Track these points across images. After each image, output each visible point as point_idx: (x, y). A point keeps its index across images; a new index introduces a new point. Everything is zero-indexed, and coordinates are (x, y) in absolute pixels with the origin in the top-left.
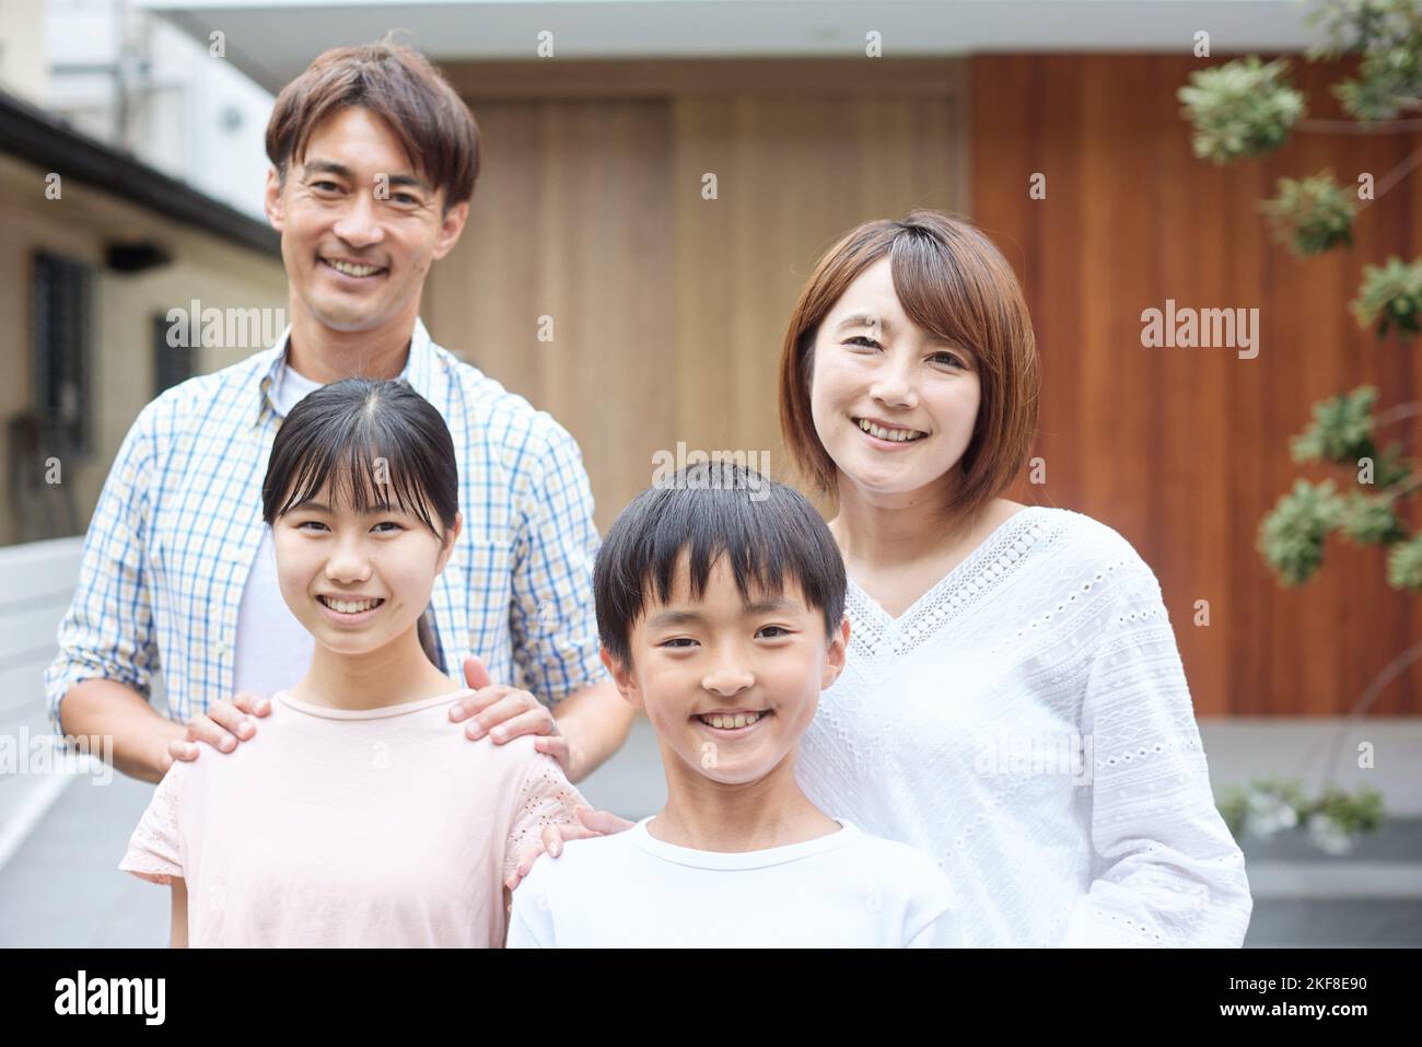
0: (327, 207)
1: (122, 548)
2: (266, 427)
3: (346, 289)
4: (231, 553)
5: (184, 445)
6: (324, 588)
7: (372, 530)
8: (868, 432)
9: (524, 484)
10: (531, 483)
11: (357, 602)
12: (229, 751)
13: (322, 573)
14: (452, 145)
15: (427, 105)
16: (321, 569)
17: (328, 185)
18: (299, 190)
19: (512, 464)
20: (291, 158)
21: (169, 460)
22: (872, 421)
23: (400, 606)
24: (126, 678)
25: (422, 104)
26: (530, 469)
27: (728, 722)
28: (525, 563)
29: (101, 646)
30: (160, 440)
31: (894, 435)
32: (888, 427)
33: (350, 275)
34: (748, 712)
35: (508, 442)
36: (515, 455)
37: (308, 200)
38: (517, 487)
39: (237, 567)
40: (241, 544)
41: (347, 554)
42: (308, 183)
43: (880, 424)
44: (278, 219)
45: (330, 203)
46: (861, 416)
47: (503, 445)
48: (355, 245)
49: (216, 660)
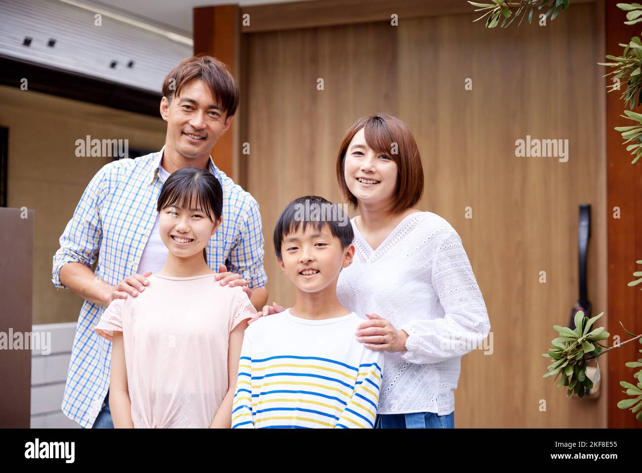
0: (188, 115)
1: (91, 217)
2: (155, 186)
3: (192, 143)
4: (141, 230)
5: (122, 186)
6: (174, 233)
7: (192, 216)
8: (361, 182)
9: (240, 220)
10: (243, 220)
11: (185, 239)
12: (135, 296)
13: (174, 229)
14: (232, 95)
15: (225, 81)
16: (174, 227)
17: (188, 107)
18: (176, 107)
19: (237, 213)
20: (174, 95)
21: (115, 191)
22: (362, 178)
23: (199, 242)
24: (85, 263)
25: (223, 80)
26: (243, 216)
27: (307, 272)
28: (237, 247)
29: (78, 250)
30: (112, 182)
31: (369, 182)
32: (367, 179)
33: (194, 138)
34: (313, 270)
35: (237, 205)
36: (239, 210)
37: (180, 112)
38: (238, 221)
39: (143, 237)
40: (145, 228)
41: (182, 223)
42: (181, 105)
43: (364, 179)
44: (166, 116)
45: (188, 113)
46: (358, 177)
47: (235, 206)
48: (196, 128)
49: (130, 268)
